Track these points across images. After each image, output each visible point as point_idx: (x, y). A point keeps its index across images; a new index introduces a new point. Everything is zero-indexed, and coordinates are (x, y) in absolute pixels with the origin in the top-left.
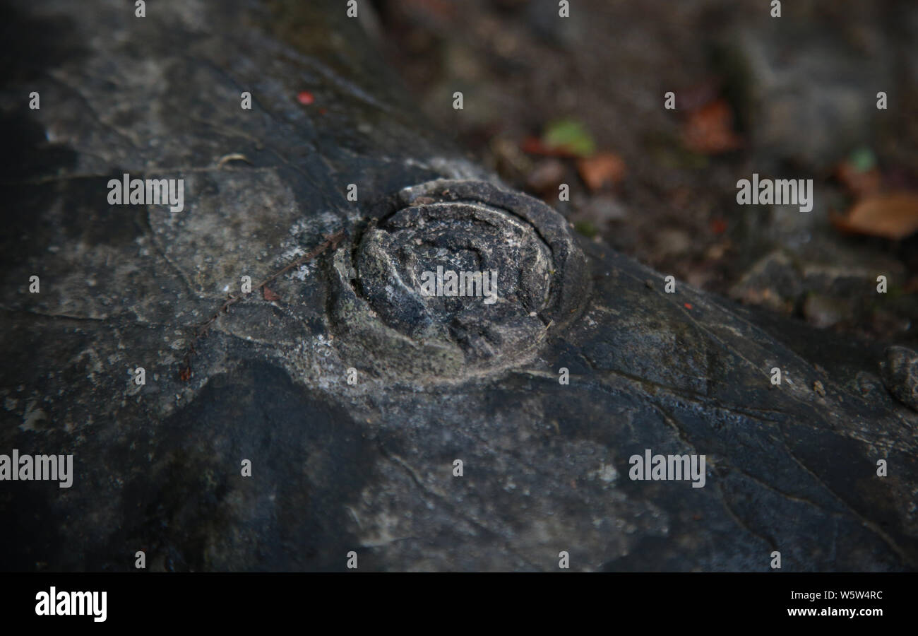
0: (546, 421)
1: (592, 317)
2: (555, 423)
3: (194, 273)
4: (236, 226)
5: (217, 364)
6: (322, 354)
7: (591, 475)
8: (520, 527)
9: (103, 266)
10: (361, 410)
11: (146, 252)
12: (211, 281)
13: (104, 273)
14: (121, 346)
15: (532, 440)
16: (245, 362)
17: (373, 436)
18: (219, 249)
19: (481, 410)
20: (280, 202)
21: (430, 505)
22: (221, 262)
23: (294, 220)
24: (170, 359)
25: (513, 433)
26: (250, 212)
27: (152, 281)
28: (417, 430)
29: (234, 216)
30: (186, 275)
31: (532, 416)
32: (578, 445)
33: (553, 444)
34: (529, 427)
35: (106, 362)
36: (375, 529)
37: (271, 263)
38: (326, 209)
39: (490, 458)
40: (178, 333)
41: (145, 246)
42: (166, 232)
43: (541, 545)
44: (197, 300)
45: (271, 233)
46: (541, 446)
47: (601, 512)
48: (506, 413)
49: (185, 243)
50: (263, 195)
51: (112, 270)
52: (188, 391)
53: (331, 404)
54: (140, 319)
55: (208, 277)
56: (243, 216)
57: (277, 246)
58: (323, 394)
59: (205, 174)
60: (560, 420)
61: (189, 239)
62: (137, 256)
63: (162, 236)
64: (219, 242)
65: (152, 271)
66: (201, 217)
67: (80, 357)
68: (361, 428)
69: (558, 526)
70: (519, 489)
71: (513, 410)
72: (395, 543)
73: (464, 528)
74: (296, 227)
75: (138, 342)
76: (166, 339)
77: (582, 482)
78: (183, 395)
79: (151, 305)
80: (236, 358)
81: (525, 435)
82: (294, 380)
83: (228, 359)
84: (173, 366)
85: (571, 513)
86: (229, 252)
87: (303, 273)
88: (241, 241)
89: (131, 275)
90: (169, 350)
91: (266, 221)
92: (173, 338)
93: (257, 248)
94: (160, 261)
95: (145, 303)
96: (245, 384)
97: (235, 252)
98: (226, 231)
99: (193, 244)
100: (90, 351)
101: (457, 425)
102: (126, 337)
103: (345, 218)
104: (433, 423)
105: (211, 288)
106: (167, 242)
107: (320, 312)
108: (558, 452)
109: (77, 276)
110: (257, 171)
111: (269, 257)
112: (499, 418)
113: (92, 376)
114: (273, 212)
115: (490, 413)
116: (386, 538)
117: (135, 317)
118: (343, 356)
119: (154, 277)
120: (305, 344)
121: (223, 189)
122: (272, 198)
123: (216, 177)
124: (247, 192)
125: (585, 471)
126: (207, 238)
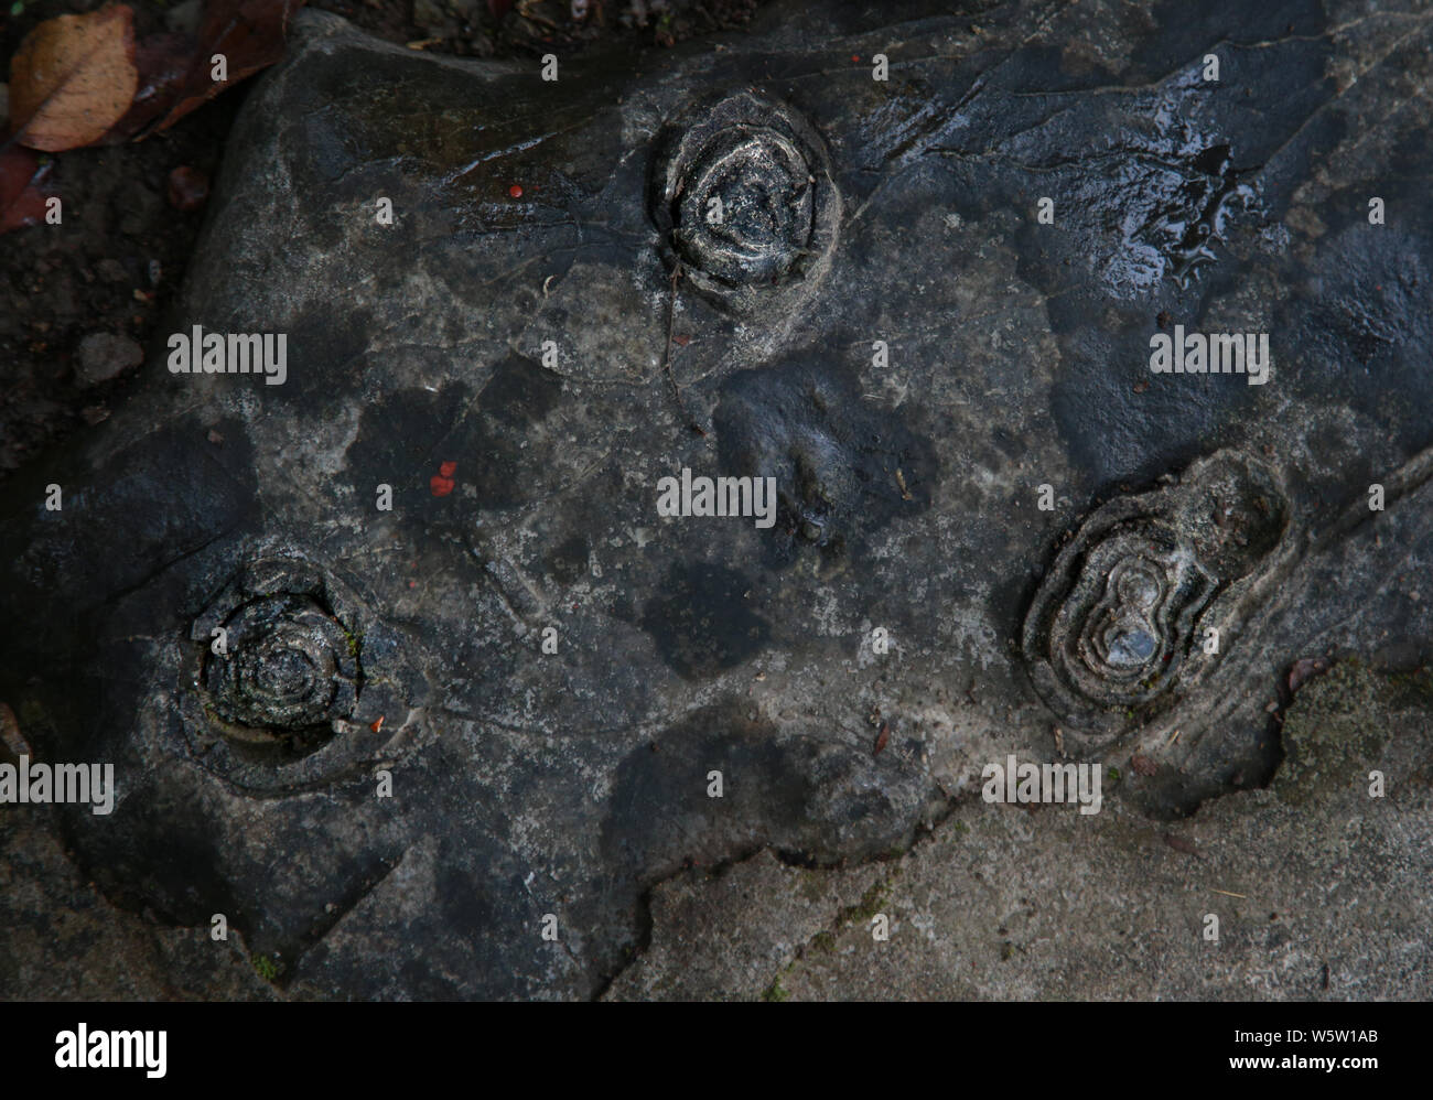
0: (895, 233)
1: (835, 138)
2: (900, 228)
3: (624, 374)
4: (606, 320)
5: (704, 406)
6: (750, 338)
7: (946, 232)
8: (953, 305)
9: (565, 423)
10: (800, 339)
11: (578, 391)
12: (640, 368)
13: (571, 426)
14: (638, 453)
15: (902, 252)
16: (719, 388)
17: (825, 346)
18: (614, 345)
19: (858, 268)
20: (608, 279)
21: (900, 347)
22: (629, 351)
23: (631, 281)
24: (675, 432)
25: (888, 260)
26: (601, 304)
27: (605, 403)
28: (843, 317)
29: (596, 317)
30: (622, 380)
31: (886, 238)
32: (921, 224)
33: (912, 241)
34: (893, 247)
35: (642, 469)
36: (891, 391)
37: (654, 321)
38: (636, 253)
39: (895, 287)
40: (660, 414)
41: (572, 388)
42: (573, 368)
43: (974, 301)
44: (648, 386)
45: (630, 303)
46: (910, 250)
47: (976, 246)
48: (873, 255)
49: (593, 363)
50: (593, 285)
51: (574, 420)
52: (708, 436)
53: (785, 355)
54: (631, 429)
55: (634, 367)
56: (601, 311)
57: (644, 307)
58: (775, 356)
59: (545, 310)
60: (899, 223)
61: (592, 357)
62: (576, 398)
63: (575, 372)
64: (611, 340)
65: (597, 397)
66: (579, 338)
67: (628, 484)
68: (814, 349)
69: (968, 281)
70: (927, 285)
71: (874, 248)
72: (909, 386)
73: (929, 338)
74: (637, 284)
75: (645, 442)
76: (658, 423)
77: (948, 242)
78: (709, 441)
79: (625, 417)
80: (710, 391)
81: (896, 254)
82: (753, 366)
83: (707, 398)
84: (681, 433)
85: (964, 266)
86: (625, 341)
87: (678, 305)
88: (621, 326)
89: (589, 412)
90: (668, 427)
91: (616, 299)
92: (661, 419)
93: (635, 321)
94: (593, 387)
95: (621, 418)
96: (734, 400)
97: (628, 337)
98: (606, 330)
99: (599, 358)
100: (628, 474)
101: (858, 289)
102: (635, 446)
103: (651, 245)
104: (846, 303)
105: (646, 371)
106: (584, 373)
107: (717, 317)
108: (918, 240)
109: (560, 445)
110: (570, 276)
111: (648, 318)
112: (873, 261)
113: (644, 484)
114: (614, 290)
115: (865, 262)
116: (903, 390)
117: (626, 431)
118: (760, 325)
119: (602, 399)
120: (736, 344)
121: (566, 307)
122: (601, 282)
123: (552, 305)
124: (582, 294)
125: (942, 233)
126: (601, 346)
